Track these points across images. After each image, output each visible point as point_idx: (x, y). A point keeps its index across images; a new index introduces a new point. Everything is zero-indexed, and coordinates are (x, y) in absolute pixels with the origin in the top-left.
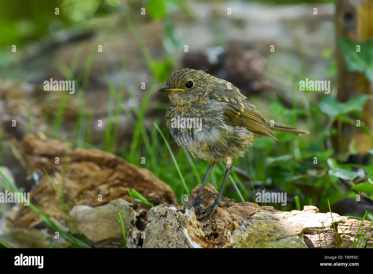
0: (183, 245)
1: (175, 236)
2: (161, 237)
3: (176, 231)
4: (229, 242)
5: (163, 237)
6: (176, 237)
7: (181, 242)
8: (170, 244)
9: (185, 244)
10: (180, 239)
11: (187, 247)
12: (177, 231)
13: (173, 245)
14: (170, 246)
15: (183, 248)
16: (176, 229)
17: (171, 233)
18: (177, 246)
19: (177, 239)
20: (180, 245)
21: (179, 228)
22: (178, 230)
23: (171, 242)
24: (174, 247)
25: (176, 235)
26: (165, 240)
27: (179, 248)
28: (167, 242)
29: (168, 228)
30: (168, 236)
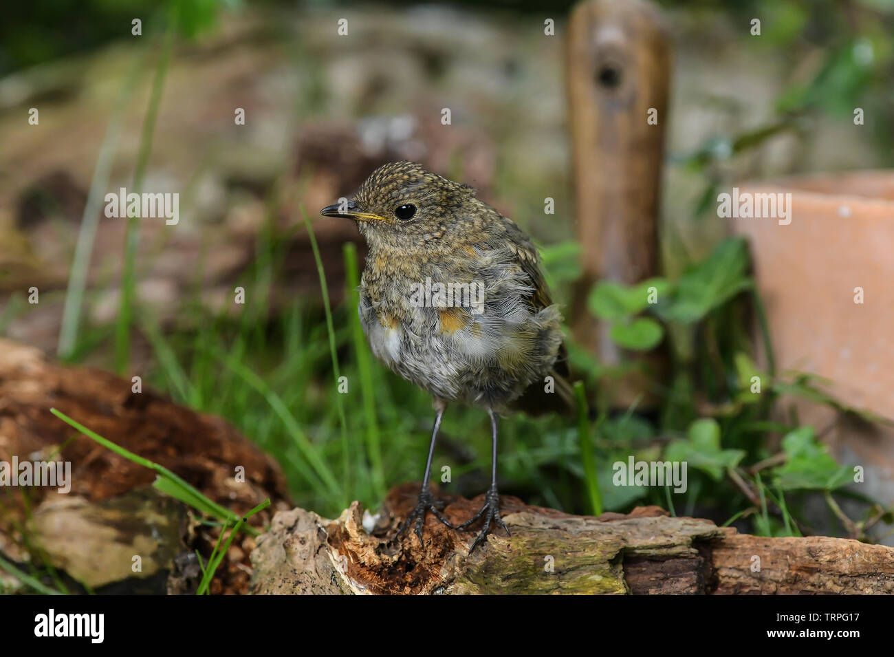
0: (327, 588)
1: (310, 567)
2: (281, 575)
3: (312, 557)
4: (437, 576)
5: (283, 574)
6: (313, 571)
7: (324, 579)
8: (297, 587)
9: (331, 584)
10: (320, 574)
11: (336, 592)
12: (314, 556)
13: (304, 590)
14: (299, 592)
15: (328, 594)
16: (313, 551)
17: (302, 561)
18: (315, 591)
19: (314, 575)
20: (321, 588)
21: (320, 547)
22: (318, 553)
23: (300, 583)
24: (309, 593)
25: (313, 565)
26: (288, 581)
27: (319, 596)
28: (291, 585)
29: (294, 550)
30: (295, 570)
